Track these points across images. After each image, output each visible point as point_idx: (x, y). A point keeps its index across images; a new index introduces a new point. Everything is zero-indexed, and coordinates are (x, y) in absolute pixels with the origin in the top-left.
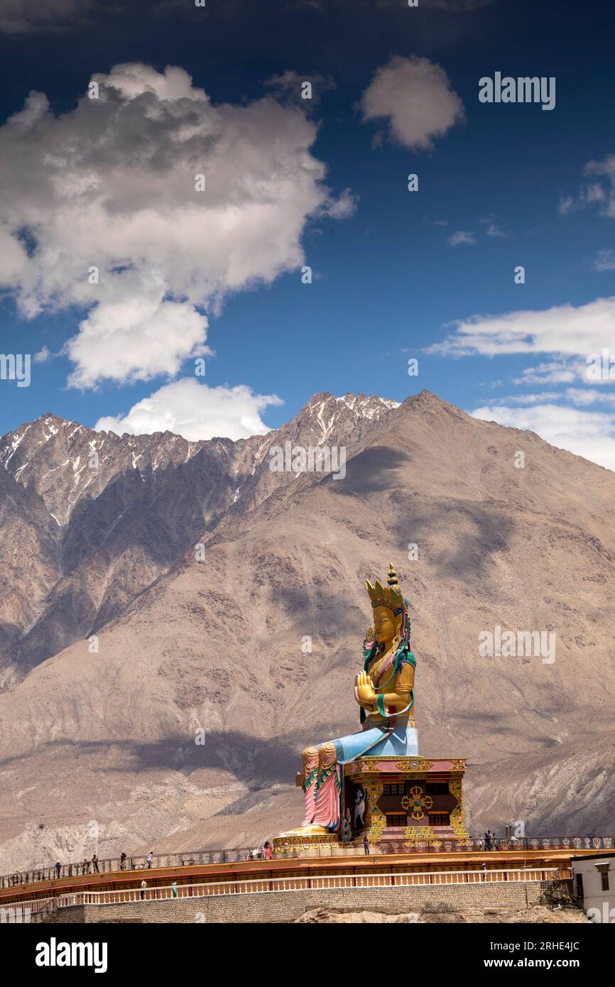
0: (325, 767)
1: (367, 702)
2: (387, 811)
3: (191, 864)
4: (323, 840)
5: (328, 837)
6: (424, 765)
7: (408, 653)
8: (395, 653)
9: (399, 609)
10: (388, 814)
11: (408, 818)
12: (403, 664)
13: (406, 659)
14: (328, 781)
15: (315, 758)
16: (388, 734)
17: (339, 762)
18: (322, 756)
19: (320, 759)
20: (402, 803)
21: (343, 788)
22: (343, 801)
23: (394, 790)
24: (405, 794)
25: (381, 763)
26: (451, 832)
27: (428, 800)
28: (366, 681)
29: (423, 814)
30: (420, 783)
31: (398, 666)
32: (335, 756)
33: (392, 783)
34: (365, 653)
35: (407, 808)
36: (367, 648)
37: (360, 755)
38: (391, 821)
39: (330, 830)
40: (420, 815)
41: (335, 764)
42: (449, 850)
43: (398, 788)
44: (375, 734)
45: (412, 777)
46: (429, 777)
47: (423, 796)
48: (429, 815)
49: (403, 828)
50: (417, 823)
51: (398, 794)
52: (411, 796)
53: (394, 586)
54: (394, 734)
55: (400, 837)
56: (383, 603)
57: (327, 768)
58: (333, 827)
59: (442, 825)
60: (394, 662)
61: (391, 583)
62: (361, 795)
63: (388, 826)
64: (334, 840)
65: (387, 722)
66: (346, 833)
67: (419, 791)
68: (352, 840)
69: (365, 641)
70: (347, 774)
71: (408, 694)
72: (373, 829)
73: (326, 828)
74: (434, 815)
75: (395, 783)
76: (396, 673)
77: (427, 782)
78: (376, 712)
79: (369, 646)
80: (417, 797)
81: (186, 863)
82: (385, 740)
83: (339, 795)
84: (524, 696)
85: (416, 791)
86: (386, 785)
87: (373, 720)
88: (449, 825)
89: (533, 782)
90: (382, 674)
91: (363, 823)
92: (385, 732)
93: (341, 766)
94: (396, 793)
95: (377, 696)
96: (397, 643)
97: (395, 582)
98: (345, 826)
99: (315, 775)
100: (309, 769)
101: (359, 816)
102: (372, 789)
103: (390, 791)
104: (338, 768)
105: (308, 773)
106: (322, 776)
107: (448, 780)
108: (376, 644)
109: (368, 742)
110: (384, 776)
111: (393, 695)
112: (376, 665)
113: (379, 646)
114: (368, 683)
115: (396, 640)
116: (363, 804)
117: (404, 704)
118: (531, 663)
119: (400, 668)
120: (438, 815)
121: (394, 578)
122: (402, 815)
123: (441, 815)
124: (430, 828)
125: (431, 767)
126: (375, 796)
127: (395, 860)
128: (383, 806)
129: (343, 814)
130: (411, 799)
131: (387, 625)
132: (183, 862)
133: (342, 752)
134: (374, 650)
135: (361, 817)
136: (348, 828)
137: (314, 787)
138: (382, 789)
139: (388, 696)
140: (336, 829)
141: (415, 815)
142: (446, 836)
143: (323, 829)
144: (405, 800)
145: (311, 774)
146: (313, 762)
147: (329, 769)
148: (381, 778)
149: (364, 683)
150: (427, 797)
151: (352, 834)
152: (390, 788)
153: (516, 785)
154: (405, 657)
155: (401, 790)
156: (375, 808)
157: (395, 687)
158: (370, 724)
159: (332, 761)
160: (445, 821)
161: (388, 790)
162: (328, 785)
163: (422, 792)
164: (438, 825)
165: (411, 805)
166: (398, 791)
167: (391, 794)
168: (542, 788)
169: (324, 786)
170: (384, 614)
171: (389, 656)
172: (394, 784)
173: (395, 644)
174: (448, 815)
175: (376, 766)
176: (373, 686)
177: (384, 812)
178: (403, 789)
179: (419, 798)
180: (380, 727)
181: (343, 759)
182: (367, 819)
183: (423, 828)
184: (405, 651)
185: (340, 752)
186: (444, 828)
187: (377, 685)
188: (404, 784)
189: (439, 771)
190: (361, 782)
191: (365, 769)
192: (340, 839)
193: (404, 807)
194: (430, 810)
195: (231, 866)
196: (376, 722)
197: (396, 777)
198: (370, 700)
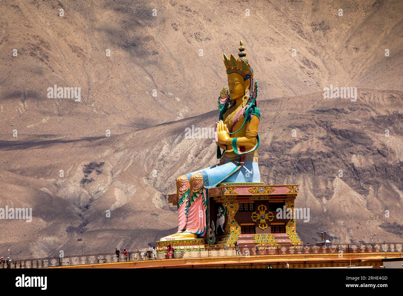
0: (195, 190)
1: (224, 143)
2: (242, 223)
3: (104, 262)
4: (194, 243)
5: (197, 241)
6: (268, 190)
7: (256, 108)
8: (245, 107)
9: (248, 75)
10: (242, 225)
11: (257, 228)
12: (252, 116)
13: (254, 112)
14: (197, 201)
15: (186, 183)
16: (240, 167)
17: (205, 187)
18: (193, 182)
19: (191, 185)
20: (252, 217)
21: (209, 206)
22: (209, 215)
23: (246, 208)
24: (254, 211)
25: (238, 188)
26: (288, 238)
27: (270, 215)
28: (223, 128)
29: (267, 225)
30: (265, 202)
31: (247, 117)
32: (202, 182)
33: (245, 202)
34: (220, 107)
35: (255, 221)
36: (222, 103)
37: (220, 182)
38: (245, 230)
39: (198, 236)
40: (265, 226)
41: (203, 188)
42: (292, 252)
43: (249, 206)
44: (230, 167)
45: (259, 198)
46: (271, 198)
47: (267, 212)
48: (272, 226)
49: (253, 235)
50: (262, 231)
51: (249, 210)
52: (258, 212)
53: (244, 58)
54: (244, 166)
55: (251, 241)
56: (236, 71)
57: (196, 191)
58: (201, 234)
59: (280, 232)
60: (244, 115)
61: (241, 56)
62: (222, 211)
63: (242, 233)
64: (202, 243)
65: (239, 157)
66: (211, 238)
67: (264, 208)
68: (216, 243)
69: (220, 98)
70: (212, 195)
71: (255, 138)
72: (231, 236)
73: (195, 234)
74: (275, 226)
75: (247, 202)
76: (246, 123)
77: (270, 202)
78: (230, 151)
79: (223, 101)
80: (262, 213)
81: (100, 261)
82: (238, 171)
83: (205, 211)
84: (153, 80)
85: (262, 208)
86: (241, 204)
87: (229, 156)
88: (285, 233)
89: (161, 149)
90: (235, 123)
91: (223, 231)
92: (238, 165)
93: (207, 190)
94: (247, 210)
95: (232, 139)
96: (246, 100)
97: (244, 55)
98: (211, 233)
99: (186, 196)
100: (181, 192)
101: (220, 226)
102: (231, 207)
103: (244, 208)
104: (204, 191)
105: (181, 194)
106: (192, 197)
107: (285, 200)
108: (228, 100)
109: (226, 172)
110: (240, 197)
111: (244, 139)
112: (229, 116)
113: (231, 102)
114: (225, 129)
115: (245, 98)
116: (223, 218)
117: (252, 145)
118: (160, 54)
119: (249, 119)
120: (277, 225)
121: (243, 52)
122: (252, 226)
123: (280, 225)
124: (272, 235)
125: (273, 191)
126: (233, 212)
127: (254, 260)
128: (239, 219)
129: (209, 225)
130: (258, 214)
131: (238, 87)
132: (98, 261)
133: (207, 179)
134: (226, 105)
135: (222, 227)
136: (213, 235)
137: (185, 205)
138: (238, 207)
139: (240, 139)
140: (202, 235)
141: (261, 226)
142: (284, 241)
143: (193, 235)
144: (254, 215)
145: (183, 195)
146: (184, 187)
147: (198, 192)
148: (237, 199)
149: (222, 130)
150: (270, 213)
151: (216, 239)
152: (244, 206)
153: (147, 151)
154: (253, 111)
155: (252, 208)
156: (233, 221)
157: (246, 133)
158: (226, 159)
159: (200, 186)
160: (282, 230)
161: (242, 207)
162: (197, 203)
163: (266, 209)
164: (277, 233)
165: (258, 219)
166: (249, 208)
167: (244, 211)
168: (168, 153)
169: (194, 204)
170: (236, 79)
171: (240, 111)
172: (246, 204)
173: (245, 101)
174: (285, 226)
175: (235, 191)
176: (228, 132)
177: (239, 224)
178: (252, 207)
179: (264, 213)
180: (233, 161)
181: (208, 184)
182: (226, 229)
183: (267, 235)
184: (253, 107)
185: (206, 180)
186: (282, 235)
187: (231, 131)
188: (253, 203)
189: (279, 194)
190: (222, 201)
191: (227, 193)
192: (206, 243)
193: (253, 220)
194: (272, 222)
195: (135, 264)
196: (231, 158)
197: (248, 199)
198: (226, 142)
